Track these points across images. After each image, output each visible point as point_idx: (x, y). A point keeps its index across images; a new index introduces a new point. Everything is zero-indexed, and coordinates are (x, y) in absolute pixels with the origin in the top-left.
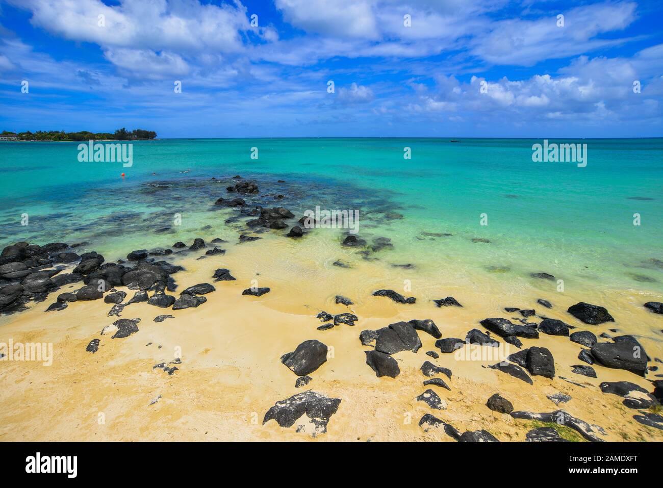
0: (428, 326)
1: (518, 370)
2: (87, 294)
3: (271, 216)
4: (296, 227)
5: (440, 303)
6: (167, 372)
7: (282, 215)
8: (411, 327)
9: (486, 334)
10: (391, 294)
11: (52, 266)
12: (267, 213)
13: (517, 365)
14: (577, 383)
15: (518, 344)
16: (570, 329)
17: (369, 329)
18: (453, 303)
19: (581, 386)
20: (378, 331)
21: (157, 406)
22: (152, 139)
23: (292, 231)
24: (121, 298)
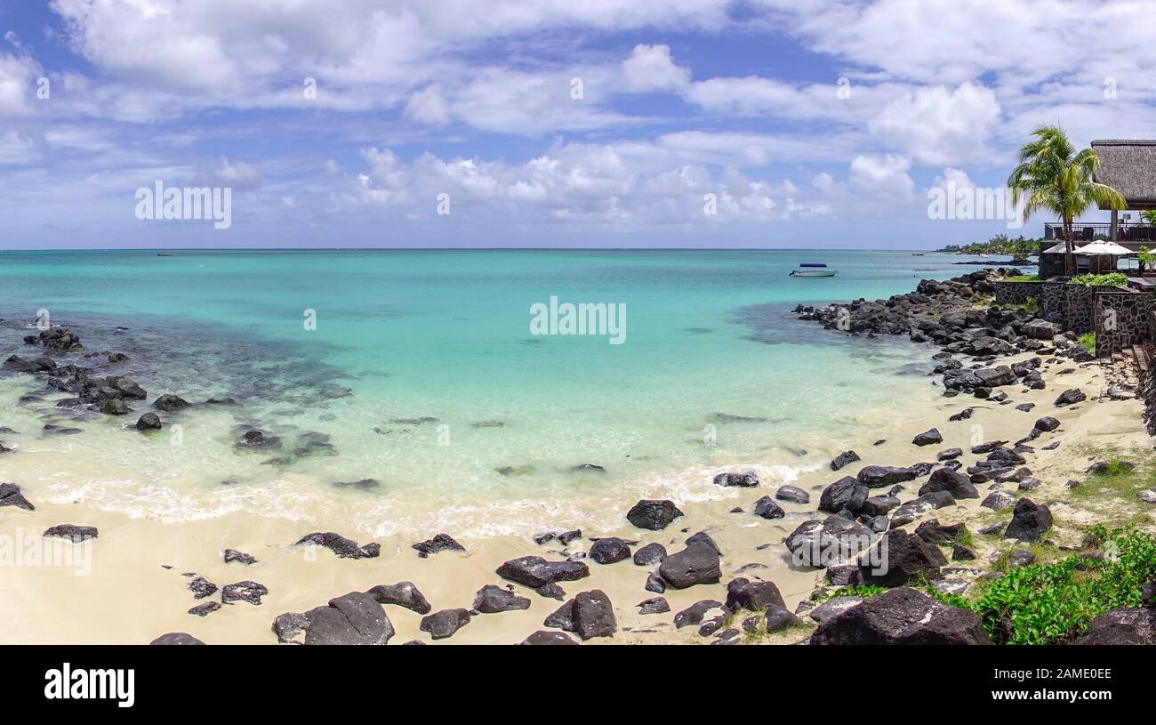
0: (403, 594)
1: (562, 638)
3: (101, 391)
4: (150, 415)
5: (424, 549)
7: (123, 391)
8: (371, 601)
9: (508, 589)
10: (332, 541)
12: (96, 386)
13: (560, 630)
14: (646, 628)
15: (558, 595)
16: (630, 547)
17: (291, 611)
18: (447, 545)
19: (651, 631)
20: (308, 614)
23: (141, 420)
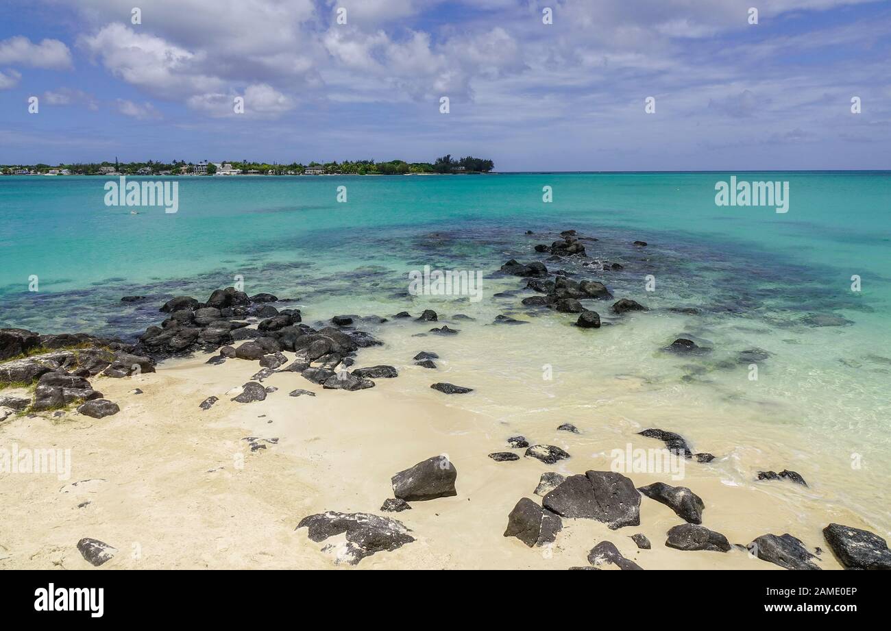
0: (676, 497)
2: (246, 350)
3: (567, 293)
4: (591, 313)
6: (251, 447)
7: (589, 293)
10: (669, 440)
11: (244, 319)
12: (566, 287)
21: (213, 475)
22: (486, 172)
23: (584, 318)
24: (278, 362)
